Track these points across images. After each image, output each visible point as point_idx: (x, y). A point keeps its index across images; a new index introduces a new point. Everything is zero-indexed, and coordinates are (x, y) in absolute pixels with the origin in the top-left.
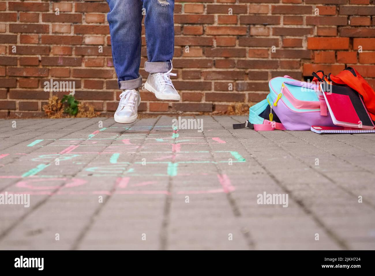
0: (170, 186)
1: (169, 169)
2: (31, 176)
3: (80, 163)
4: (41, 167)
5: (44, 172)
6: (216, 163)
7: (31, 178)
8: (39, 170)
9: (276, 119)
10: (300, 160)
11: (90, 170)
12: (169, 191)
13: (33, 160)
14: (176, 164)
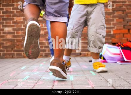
0: (72, 84)
1: (70, 78)
2: (25, 80)
3: (40, 75)
4: (28, 77)
5: (29, 79)
6: (86, 76)
7: (25, 81)
8: (27, 78)
9: (104, 59)
10: (115, 75)
11: (44, 78)
12: (72, 86)
13: (25, 74)
14: (72, 76)
